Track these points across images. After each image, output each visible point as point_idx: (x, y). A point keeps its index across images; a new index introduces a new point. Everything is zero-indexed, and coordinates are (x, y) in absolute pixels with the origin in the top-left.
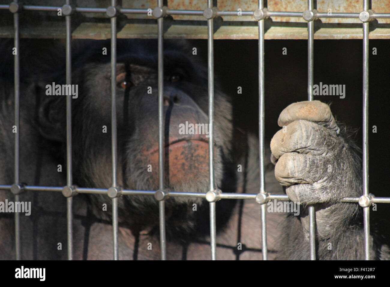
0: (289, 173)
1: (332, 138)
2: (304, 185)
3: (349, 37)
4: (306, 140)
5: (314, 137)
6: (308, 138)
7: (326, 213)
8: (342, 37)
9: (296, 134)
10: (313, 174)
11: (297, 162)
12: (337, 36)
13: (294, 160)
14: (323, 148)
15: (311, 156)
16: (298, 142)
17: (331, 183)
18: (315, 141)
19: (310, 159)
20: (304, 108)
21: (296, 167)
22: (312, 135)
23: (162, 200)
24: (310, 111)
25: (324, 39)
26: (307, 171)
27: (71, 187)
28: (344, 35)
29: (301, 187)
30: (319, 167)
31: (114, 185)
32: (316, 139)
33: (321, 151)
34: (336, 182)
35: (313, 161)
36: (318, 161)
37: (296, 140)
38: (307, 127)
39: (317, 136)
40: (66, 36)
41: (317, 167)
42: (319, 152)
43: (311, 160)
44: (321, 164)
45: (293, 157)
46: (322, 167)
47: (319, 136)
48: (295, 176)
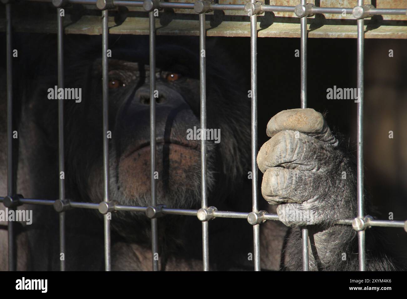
0: (271, 191)
1: (325, 152)
2: (292, 204)
3: (345, 36)
4: (291, 153)
5: (300, 150)
6: (293, 151)
7: (323, 237)
8: (337, 35)
9: (279, 146)
10: (300, 192)
11: (281, 178)
12: (332, 35)
13: (277, 176)
14: (313, 163)
15: (298, 172)
16: (281, 156)
17: (324, 202)
18: (301, 155)
19: (296, 174)
20: (293, 117)
21: (279, 184)
22: (298, 148)
23: (153, 218)
24: (299, 120)
25: (319, 37)
26: (293, 189)
27: (63, 201)
28: (339, 33)
29: (289, 207)
30: (308, 184)
31: (106, 199)
32: (303, 153)
33: (310, 166)
34: (329, 201)
35: (300, 177)
36: (307, 178)
37: (279, 153)
38: (292, 138)
39: (305, 149)
40: (57, 30)
41: (306, 184)
42: (308, 167)
43: (297, 176)
44: (311, 180)
45: (276, 173)
46: (312, 185)
47: (307, 149)
48: (278, 194)
